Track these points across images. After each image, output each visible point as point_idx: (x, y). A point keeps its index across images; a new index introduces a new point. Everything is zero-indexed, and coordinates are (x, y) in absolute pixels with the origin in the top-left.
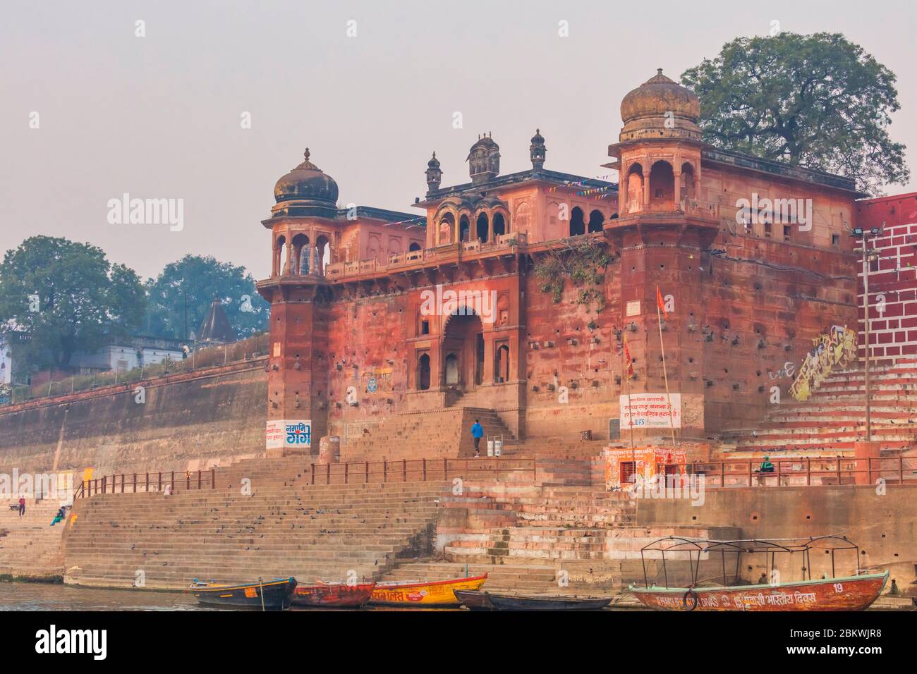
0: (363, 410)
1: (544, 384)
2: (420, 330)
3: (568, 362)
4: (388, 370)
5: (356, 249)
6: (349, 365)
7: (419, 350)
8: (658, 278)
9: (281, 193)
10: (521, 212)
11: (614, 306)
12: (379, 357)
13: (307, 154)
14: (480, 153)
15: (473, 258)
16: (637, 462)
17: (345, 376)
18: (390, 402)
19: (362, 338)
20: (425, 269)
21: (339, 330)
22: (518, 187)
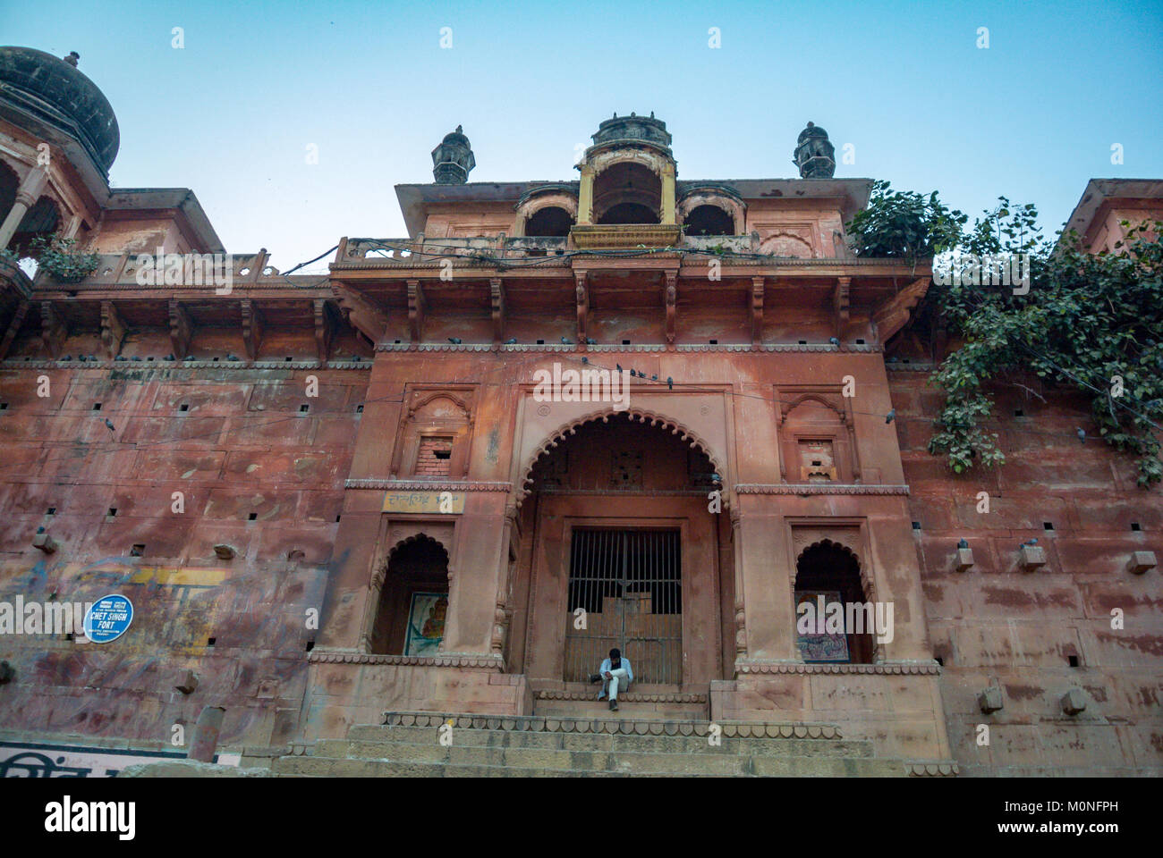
4: (205, 574)
6: (14, 542)
19: (106, 467)
21: (12, 434)
22: (769, 197)
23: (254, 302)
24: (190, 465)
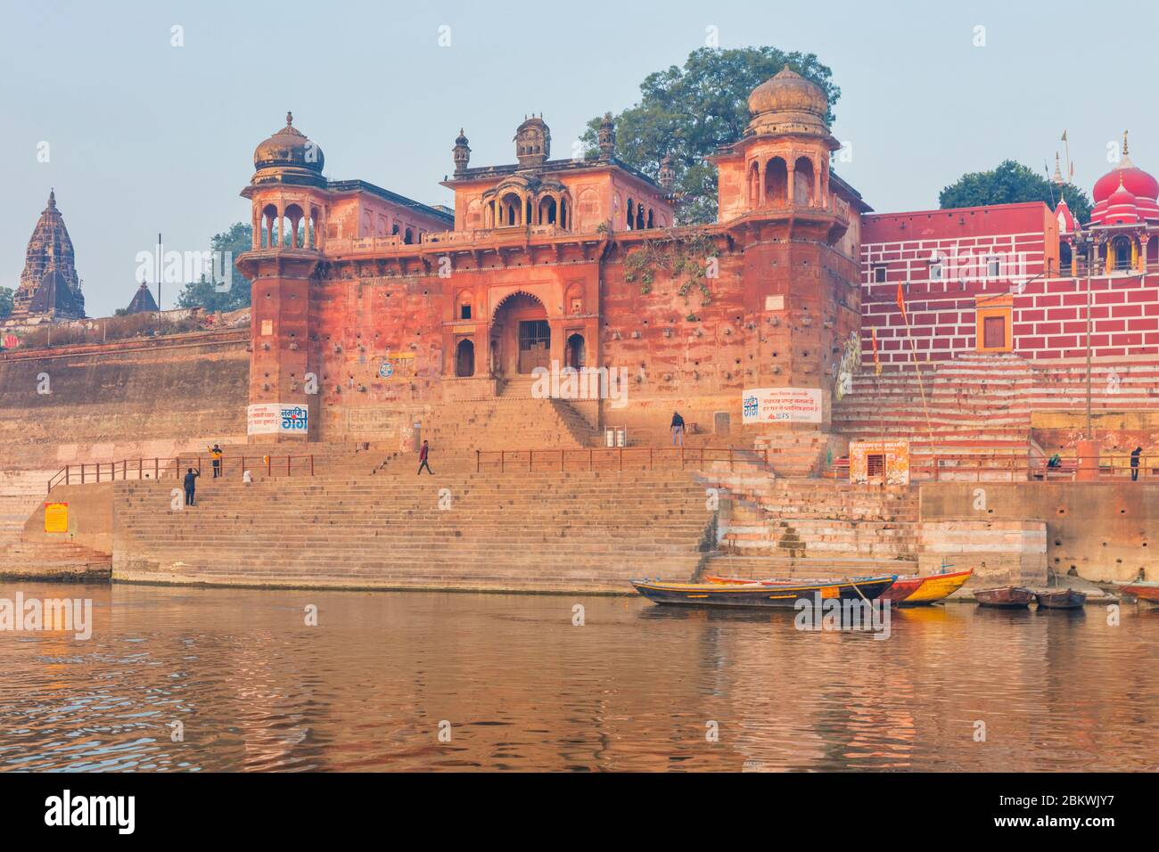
0: (372, 395)
2: (460, 313)
3: (659, 354)
4: (410, 355)
5: (353, 225)
7: (458, 335)
8: (802, 273)
9: (270, 157)
10: (585, 199)
11: (721, 300)
12: (396, 341)
13: (290, 119)
14: (531, 134)
15: (545, 242)
16: (888, 455)
17: (346, 360)
18: (413, 388)
19: (369, 320)
20: (476, 251)
21: (336, 309)
22: (584, 172)
23: (400, 258)
24: (395, 317)
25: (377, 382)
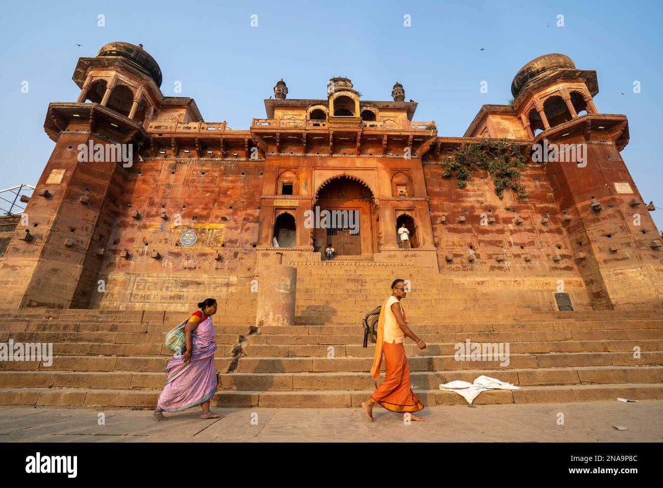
0: (167, 262)
1: (456, 256)
2: (280, 190)
3: (484, 238)
4: (219, 225)
6: (153, 216)
12: (205, 213)
14: (341, 83)
17: (144, 226)
18: (219, 259)
19: (180, 192)
21: (144, 181)
22: (385, 108)
23: (224, 139)
24: (208, 192)
25: (176, 250)
